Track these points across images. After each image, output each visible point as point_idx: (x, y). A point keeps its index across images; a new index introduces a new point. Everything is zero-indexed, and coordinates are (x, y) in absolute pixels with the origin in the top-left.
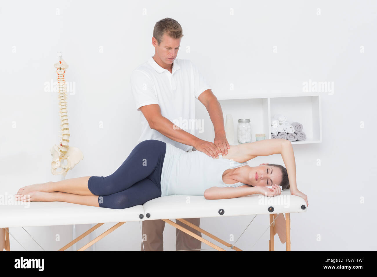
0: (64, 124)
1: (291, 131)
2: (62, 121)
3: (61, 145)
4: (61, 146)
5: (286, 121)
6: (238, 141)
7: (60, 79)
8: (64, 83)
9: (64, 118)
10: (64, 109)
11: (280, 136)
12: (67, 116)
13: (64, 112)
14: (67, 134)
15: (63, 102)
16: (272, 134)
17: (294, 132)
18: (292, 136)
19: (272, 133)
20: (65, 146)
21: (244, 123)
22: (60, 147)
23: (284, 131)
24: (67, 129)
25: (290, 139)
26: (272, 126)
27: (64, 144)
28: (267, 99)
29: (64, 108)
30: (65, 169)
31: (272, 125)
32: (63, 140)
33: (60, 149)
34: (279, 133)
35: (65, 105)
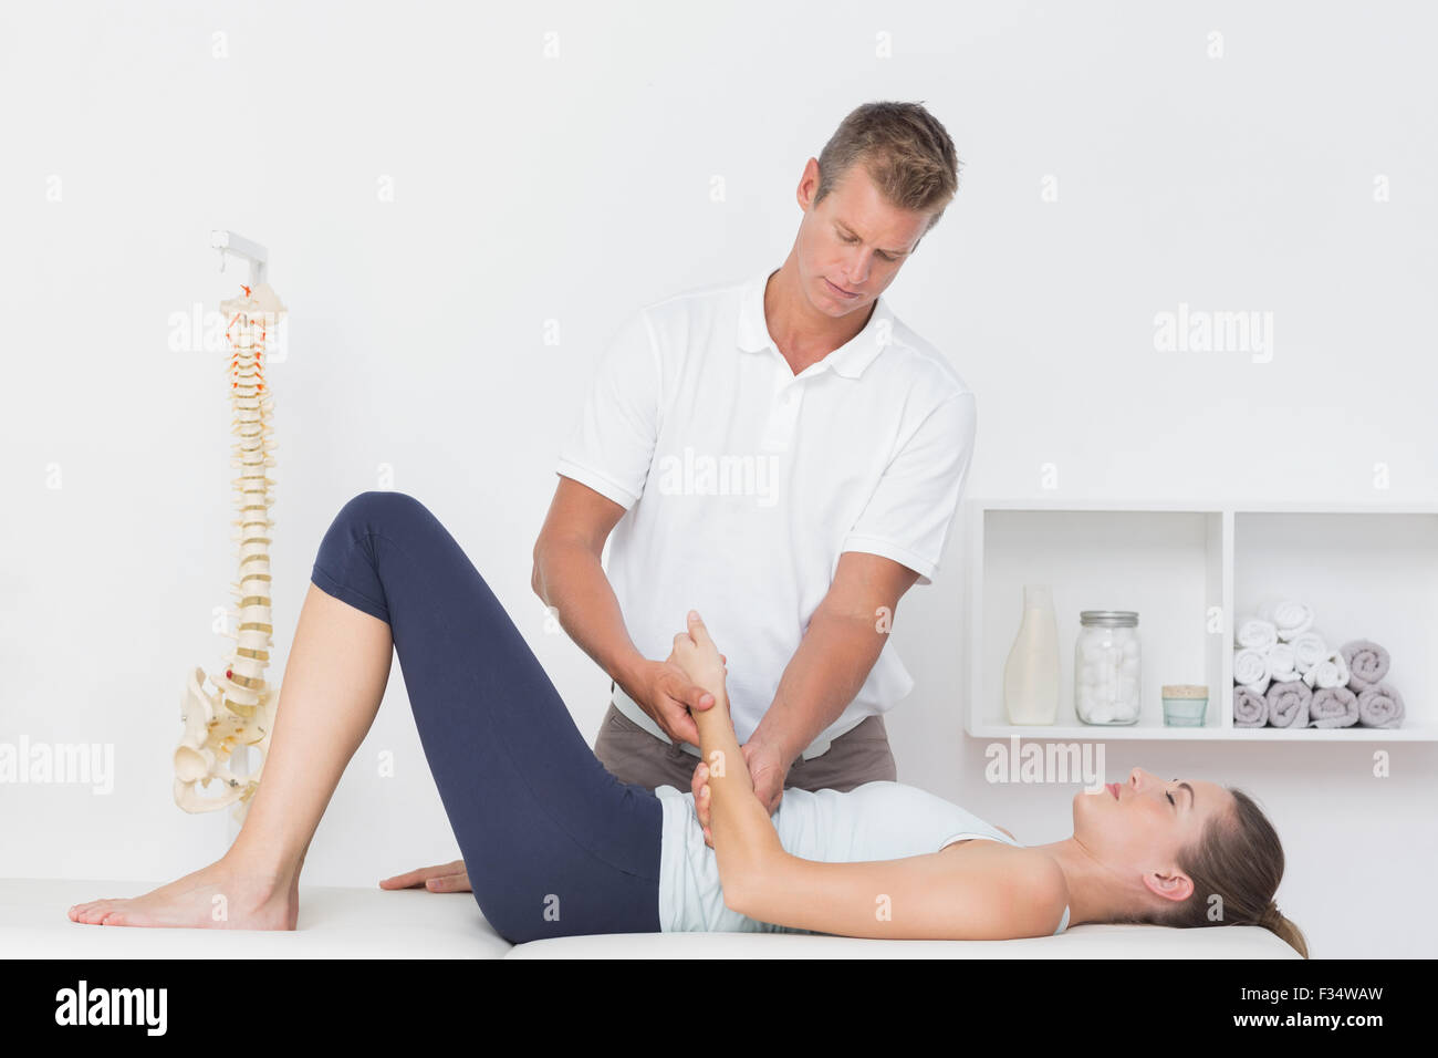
0: (249, 578)
1: (1333, 678)
2: (244, 562)
3: (229, 675)
4: (231, 682)
5: (1311, 630)
6: (1078, 713)
7: (242, 367)
8: (260, 387)
9: (255, 549)
10: (255, 508)
11: (1275, 699)
12: (266, 541)
13: (256, 523)
14: (258, 627)
15: (254, 478)
16: (1239, 688)
17: (1344, 682)
18: (1334, 704)
19: (1236, 684)
20: (246, 682)
21: (1106, 627)
22: (225, 682)
23: (1299, 677)
24: (260, 601)
25: (1324, 714)
26: (1237, 647)
27: (246, 668)
28: (1218, 516)
29: (258, 503)
30: (233, 784)
31: (1243, 643)
32: (242, 652)
33: (224, 697)
34: (1273, 682)
35: (264, 492)
